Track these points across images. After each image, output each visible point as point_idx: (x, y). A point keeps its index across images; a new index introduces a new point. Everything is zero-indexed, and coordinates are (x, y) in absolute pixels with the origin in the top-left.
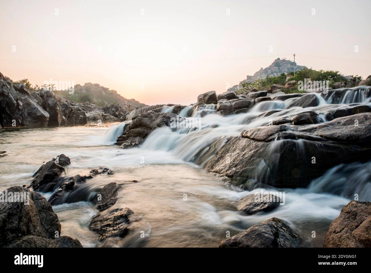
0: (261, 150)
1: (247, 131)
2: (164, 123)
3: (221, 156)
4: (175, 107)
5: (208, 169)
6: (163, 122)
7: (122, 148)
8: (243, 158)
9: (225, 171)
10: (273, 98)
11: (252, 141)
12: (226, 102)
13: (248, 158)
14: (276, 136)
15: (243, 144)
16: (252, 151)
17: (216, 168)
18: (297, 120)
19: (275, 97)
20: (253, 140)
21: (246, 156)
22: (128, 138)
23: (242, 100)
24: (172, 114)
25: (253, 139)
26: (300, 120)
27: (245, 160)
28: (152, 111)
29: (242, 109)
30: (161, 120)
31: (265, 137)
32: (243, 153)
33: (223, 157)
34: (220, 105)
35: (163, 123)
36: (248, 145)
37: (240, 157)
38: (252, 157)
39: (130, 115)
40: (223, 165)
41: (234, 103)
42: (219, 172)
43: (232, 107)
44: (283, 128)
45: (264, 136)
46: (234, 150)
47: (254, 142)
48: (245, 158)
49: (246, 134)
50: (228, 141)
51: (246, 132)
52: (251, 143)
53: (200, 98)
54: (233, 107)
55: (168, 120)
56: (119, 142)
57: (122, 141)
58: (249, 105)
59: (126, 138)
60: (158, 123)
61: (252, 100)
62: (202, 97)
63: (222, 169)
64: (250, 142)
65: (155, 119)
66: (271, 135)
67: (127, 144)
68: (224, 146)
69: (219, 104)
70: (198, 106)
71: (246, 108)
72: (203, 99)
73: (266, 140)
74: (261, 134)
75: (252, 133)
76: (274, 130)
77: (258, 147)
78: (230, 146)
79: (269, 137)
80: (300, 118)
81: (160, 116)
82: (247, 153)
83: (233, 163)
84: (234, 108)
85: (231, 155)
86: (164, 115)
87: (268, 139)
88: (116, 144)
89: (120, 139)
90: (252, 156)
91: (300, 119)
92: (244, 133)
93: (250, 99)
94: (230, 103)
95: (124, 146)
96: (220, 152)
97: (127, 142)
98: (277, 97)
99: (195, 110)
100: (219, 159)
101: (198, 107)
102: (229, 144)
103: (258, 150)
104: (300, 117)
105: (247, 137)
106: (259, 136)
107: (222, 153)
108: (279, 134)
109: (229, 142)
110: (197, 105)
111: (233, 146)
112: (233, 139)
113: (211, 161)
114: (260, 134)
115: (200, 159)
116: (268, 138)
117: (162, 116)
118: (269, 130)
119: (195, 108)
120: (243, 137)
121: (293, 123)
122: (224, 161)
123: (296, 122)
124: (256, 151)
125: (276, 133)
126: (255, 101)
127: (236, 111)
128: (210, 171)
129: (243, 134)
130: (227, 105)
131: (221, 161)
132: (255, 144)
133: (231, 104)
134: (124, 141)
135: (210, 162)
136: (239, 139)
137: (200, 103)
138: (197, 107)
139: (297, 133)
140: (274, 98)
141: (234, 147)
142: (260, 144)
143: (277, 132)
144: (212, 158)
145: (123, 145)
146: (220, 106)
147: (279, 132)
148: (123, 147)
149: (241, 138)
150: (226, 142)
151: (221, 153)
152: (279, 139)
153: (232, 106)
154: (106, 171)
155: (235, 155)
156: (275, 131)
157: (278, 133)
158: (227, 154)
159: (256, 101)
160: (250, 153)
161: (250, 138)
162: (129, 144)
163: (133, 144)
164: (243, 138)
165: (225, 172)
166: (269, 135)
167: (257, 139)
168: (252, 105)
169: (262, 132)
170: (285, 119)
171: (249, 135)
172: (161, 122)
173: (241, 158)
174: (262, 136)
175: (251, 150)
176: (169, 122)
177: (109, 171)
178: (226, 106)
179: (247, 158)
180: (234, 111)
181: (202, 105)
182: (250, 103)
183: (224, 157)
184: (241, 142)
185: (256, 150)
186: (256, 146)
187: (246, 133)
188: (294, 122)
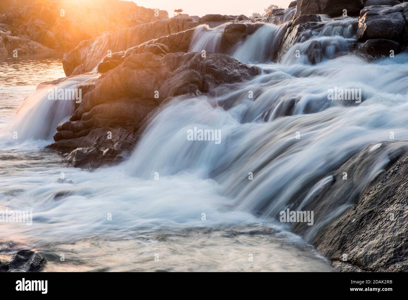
2: (196, 86)
3: (369, 210)
4: (228, 27)
5: (330, 248)
6: (192, 82)
7: (70, 162)
9: (382, 263)
12: (388, 13)
17: (354, 250)
22: (89, 131)
24: (219, 55)
28: (158, 41)
30: (184, 77)
33: (376, 215)
34: (369, 22)
35: (191, 87)
39: (92, 50)
40: (375, 241)
42: (364, 264)
55: (207, 75)
56: (61, 141)
57: (69, 140)
59: (83, 131)
60: (177, 85)
63: (373, 255)
65: (167, 73)
67: (85, 150)
68: (377, 179)
70: (298, 26)
78: (397, 181)
81: (183, 66)
85: (401, 212)
86: (195, 60)
88: (52, 148)
89: (64, 133)
94: (400, 15)
95: (76, 159)
96: (367, 198)
97: (87, 144)
99: (289, 38)
100: (365, 221)
101: (300, 30)
102: (395, 172)
107: (372, 202)
109: (395, 166)
110: (296, 24)
113: (339, 225)
117: (189, 64)
119: (290, 32)
122: (380, 228)
128: (336, 257)
130: (393, 21)
131: (369, 230)
133: (404, 17)
134: (75, 141)
135: (336, 227)
138: (295, 31)
144: (342, 215)
145: (73, 154)
148: (74, 160)
150: (387, 167)
151: (370, 201)
154: (26, 261)
158: (387, 207)
162: (92, 149)
163: (105, 152)
165: (382, 266)
172: (186, 85)
176: (209, 83)
177: (35, 258)
181: (310, 22)
183: (379, 217)
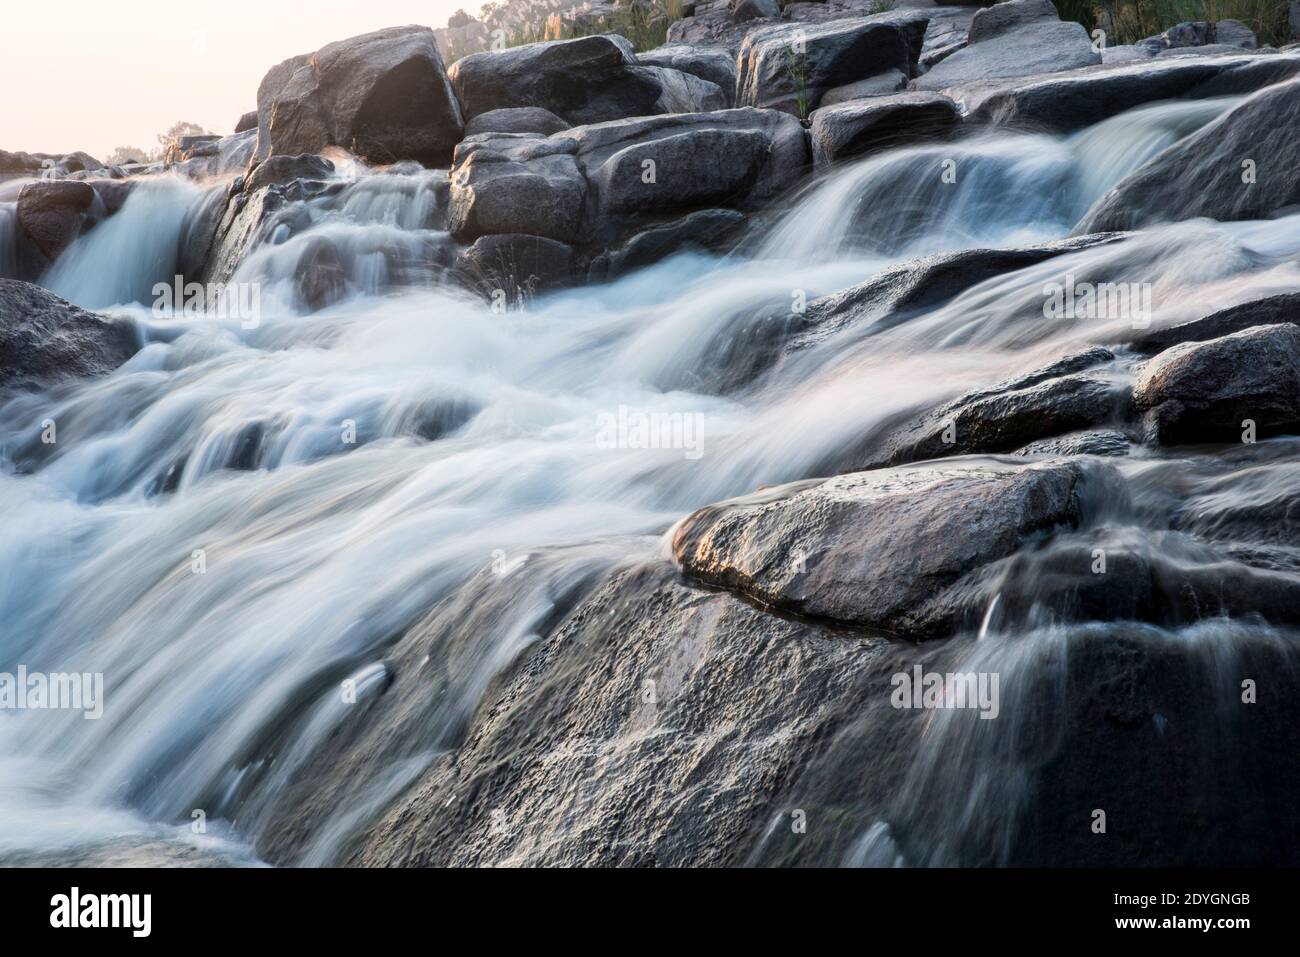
0: (858, 727)
1: (728, 517)
3: (495, 765)
8: (701, 796)
10: (976, 103)
11: (778, 629)
12: (537, 155)
13: (744, 803)
14: (992, 583)
15: (700, 651)
16: (783, 735)
18: (1181, 399)
19: (988, 94)
20: (788, 617)
21: (728, 783)
23: (681, 135)
25: (786, 607)
26: (1213, 396)
27: (717, 821)
29: (689, 218)
31: (895, 595)
32: (704, 743)
33: (516, 780)
34: (482, 183)
36: (748, 670)
37: (673, 788)
38: (776, 791)
41: (611, 162)
43: (589, 202)
44: (1055, 499)
45: (882, 579)
46: (620, 713)
47: (799, 636)
48: (718, 802)
49: (717, 552)
50: (561, 609)
51: (717, 527)
52: (771, 644)
53: (287, 94)
54: (606, 197)
58: (751, 177)
61: (779, 122)
62: (302, 84)
64: (758, 637)
66: (948, 576)
68: (518, 664)
69: (465, 169)
70: (263, 192)
71: (730, 206)
72: (314, 107)
73: (908, 622)
74: (858, 557)
75: (771, 544)
76: (975, 527)
77: (837, 690)
78: (576, 669)
79: (931, 594)
80: (1210, 382)
82: (738, 745)
83: (607, 849)
84: (613, 211)
85: (589, 762)
87: (917, 614)
90: (778, 779)
91: (1211, 390)
92: (706, 540)
93: (764, 121)
94: (570, 164)
96: (489, 729)
98: (1013, 101)
99: (238, 230)
100: (483, 799)
101: (270, 204)
102: (568, 641)
103: (832, 725)
104: (1209, 373)
105: (726, 582)
106: (835, 584)
107: (504, 740)
108: (1018, 569)
109: (568, 623)
110: (257, 184)
111: (610, 673)
112: (607, 591)
113: (406, 817)
114: (845, 559)
115: (299, 789)
116: (921, 601)
118: (926, 521)
119: (239, 210)
120: (694, 575)
121: (1149, 425)
122: (528, 817)
123: (1170, 418)
124: (817, 735)
125: (993, 556)
126: (806, 139)
127: (633, 240)
129: (694, 546)
130: (552, 179)
132: (806, 663)
133: (582, 169)
136: (662, 600)
137: (282, 163)
138: (255, 206)
139: (1176, 552)
140: (983, 115)
141: (618, 681)
142: (852, 656)
143: (1006, 544)
144: (412, 785)
146: (479, 196)
147: (1017, 547)
149: (677, 589)
150: (545, 626)
151: (498, 735)
152: (1013, 615)
153: (592, 187)
155: (626, 768)
156: (979, 534)
157: (1011, 560)
158: (549, 749)
159: (816, 141)
160: (759, 745)
161: (762, 594)
164: (697, 594)
166: (929, 575)
167: (826, 604)
168: (777, 178)
169: (871, 537)
170: (1078, 385)
171: (745, 559)
173: (683, 799)
174: (862, 584)
175: (770, 724)
178: (536, 189)
179: (733, 795)
180: (617, 243)
181: (303, 181)
182: (759, 156)
183: (525, 783)
184: (678, 628)
185: (810, 724)
186: (814, 677)
187: (725, 540)
188: (1161, 419)
